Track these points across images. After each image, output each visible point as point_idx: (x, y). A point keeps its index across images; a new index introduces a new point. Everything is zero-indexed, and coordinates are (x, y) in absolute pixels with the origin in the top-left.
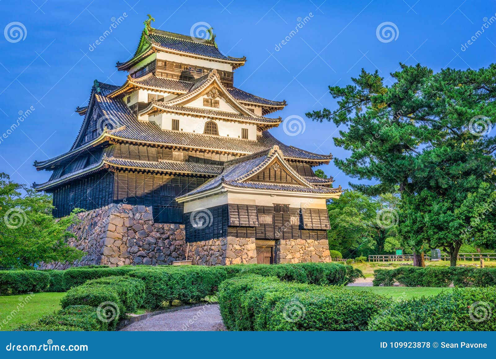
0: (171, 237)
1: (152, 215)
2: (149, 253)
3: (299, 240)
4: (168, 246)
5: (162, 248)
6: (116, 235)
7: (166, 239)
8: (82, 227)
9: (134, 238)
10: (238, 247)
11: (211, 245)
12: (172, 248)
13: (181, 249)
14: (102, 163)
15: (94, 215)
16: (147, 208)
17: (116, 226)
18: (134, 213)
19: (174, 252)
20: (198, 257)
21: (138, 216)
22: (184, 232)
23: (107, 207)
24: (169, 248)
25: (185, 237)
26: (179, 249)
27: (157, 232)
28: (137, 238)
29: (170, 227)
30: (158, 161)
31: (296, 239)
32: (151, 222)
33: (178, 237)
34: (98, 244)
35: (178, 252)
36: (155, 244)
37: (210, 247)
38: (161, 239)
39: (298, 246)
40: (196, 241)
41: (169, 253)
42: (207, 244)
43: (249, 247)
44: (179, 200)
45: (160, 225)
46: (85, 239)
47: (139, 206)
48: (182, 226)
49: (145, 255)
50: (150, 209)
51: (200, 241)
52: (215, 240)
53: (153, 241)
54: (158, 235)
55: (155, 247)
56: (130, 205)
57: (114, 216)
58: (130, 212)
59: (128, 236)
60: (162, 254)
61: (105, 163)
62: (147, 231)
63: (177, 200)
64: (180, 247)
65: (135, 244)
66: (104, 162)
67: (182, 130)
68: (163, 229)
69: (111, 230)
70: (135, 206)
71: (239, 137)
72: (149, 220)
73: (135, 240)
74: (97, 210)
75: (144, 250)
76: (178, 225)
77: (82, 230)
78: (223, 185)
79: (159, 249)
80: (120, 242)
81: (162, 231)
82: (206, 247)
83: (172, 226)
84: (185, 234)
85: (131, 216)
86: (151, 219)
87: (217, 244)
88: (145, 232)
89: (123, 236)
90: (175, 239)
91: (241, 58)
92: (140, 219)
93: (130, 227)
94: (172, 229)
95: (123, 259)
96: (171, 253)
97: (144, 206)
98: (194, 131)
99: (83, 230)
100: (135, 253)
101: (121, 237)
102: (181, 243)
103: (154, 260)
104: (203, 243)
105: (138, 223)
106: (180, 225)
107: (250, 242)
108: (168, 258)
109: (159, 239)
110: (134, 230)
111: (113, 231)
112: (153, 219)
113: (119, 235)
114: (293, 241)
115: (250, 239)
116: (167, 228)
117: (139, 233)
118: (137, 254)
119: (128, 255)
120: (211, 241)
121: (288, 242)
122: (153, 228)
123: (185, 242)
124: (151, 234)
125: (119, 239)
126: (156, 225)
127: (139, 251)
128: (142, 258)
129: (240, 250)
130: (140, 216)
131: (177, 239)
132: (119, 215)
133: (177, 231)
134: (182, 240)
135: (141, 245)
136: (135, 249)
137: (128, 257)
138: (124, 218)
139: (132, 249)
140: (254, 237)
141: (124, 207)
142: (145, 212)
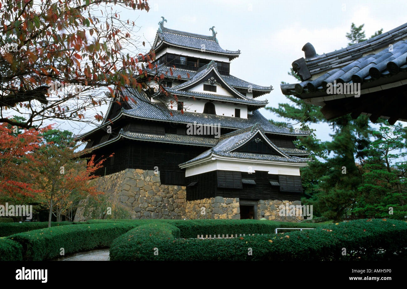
0: (174, 196)
1: (159, 178)
2: (156, 208)
3: (276, 200)
4: (172, 203)
5: (167, 205)
6: (130, 193)
7: (170, 198)
8: (106, 187)
9: (144, 196)
10: (224, 205)
11: (204, 203)
12: (175, 205)
13: (183, 206)
14: (119, 136)
15: (115, 177)
17: (130, 186)
18: (145, 177)
19: (177, 208)
20: (195, 213)
21: (148, 178)
22: (185, 193)
23: (124, 171)
24: (172, 205)
25: (185, 196)
26: (180, 206)
27: (164, 192)
28: (147, 196)
29: (174, 188)
30: (165, 135)
31: (273, 200)
32: (158, 184)
35: (180, 209)
36: (162, 201)
37: (203, 204)
39: (275, 205)
40: (194, 200)
41: (172, 209)
42: (201, 202)
43: (233, 205)
44: (182, 166)
45: (166, 186)
47: (149, 171)
48: (184, 188)
49: (153, 210)
50: (157, 173)
51: (197, 200)
52: (207, 199)
53: (160, 199)
54: (164, 194)
55: (161, 204)
56: (142, 170)
57: (128, 178)
58: (142, 175)
59: (140, 195)
60: (167, 209)
61: (122, 137)
62: (155, 191)
63: (180, 167)
65: (145, 201)
66: (121, 135)
67: (186, 110)
68: (168, 189)
69: (127, 189)
70: (146, 171)
71: (233, 115)
72: (157, 182)
73: (145, 198)
74: (117, 173)
75: (152, 206)
76: (180, 186)
77: (106, 189)
78: (213, 155)
79: (164, 206)
80: (133, 199)
81: (167, 191)
82: (201, 205)
83: (176, 187)
84: (186, 194)
85: (143, 179)
86: (158, 181)
87: (209, 202)
88: (153, 192)
89: (135, 194)
90: (178, 198)
91: (237, 52)
92: (150, 181)
94: (175, 189)
96: (174, 209)
97: (153, 171)
98: (195, 111)
100: (145, 208)
102: (183, 201)
103: (160, 214)
104: (198, 201)
105: (148, 184)
106: (182, 187)
107: (235, 201)
108: (172, 213)
109: (165, 197)
110: (144, 190)
111: (128, 191)
112: (160, 181)
113: (132, 194)
114: (271, 202)
115: (235, 199)
116: (172, 189)
117: (148, 192)
118: (147, 209)
119: (139, 209)
120: (204, 200)
121: (266, 202)
122: (160, 189)
123: (186, 200)
124: (158, 194)
125: (133, 196)
126: (163, 186)
127: (148, 206)
128: (151, 212)
129: (226, 207)
130: (149, 179)
131: (179, 198)
132: (133, 177)
133: (180, 191)
134: (183, 198)
135: (150, 202)
136: (145, 205)
137: (139, 211)
138: (137, 180)
139: (142, 205)
140: (238, 198)
141: (137, 172)
142: (154, 176)
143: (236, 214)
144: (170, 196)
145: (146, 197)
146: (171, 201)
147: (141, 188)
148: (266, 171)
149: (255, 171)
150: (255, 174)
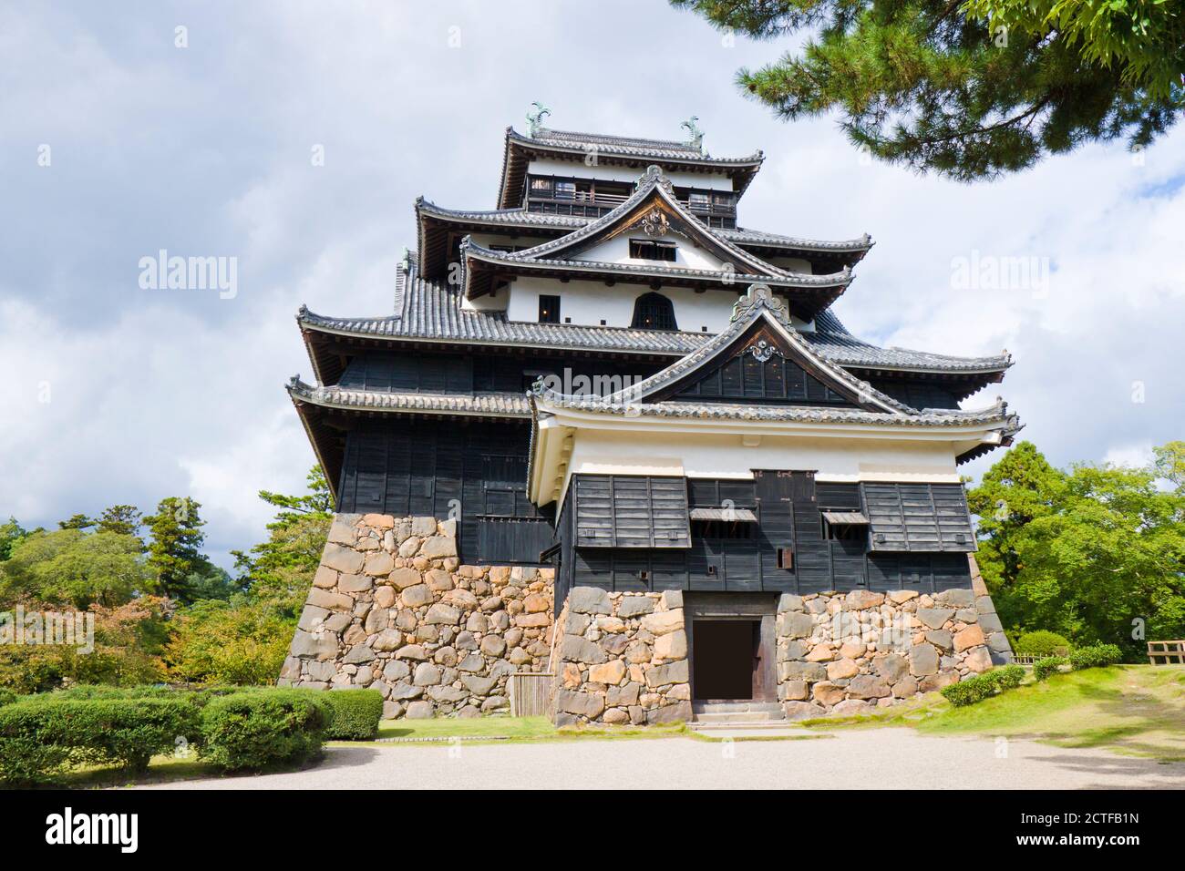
0: (511, 605)
1: (452, 543)
2: (435, 650)
3: (860, 593)
4: (498, 631)
5: (477, 635)
6: (335, 597)
7: (494, 610)
9: (391, 607)
10: (612, 624)
12: (511, 635)
13: (540, 638)
16: (441, 525)
17: (339, 572)
18: (400, 539)
19: (517, 648)
21: (408, 547)
24: (501, 635)
25: (552, 605)
26: (532, 639)
27: (469, 589)
28: (401, 606)
29: (509, 576)
31: (846, 591)
32: (448, 564)
33: (530, 604)
35: (530, 649)
36: (458, 625)
38: (479, 610)
41: (501, 649)
45: (478, 571)
47: (415, 519)
48: (548, 573)
49: (421, 657)
50: (448, 527)
53: (452, 617)
54: (469, 598)
55: (456, 634)
57: (336, 546)
58: (388, 534)
59: (373, 602)
60: (476, 652)
62: (433, 587)
64: (535, 632)
65: (391, 623)
67: (568, 320)
68: (486, 581)
69: (325, 585)
70: (405, 520)
72: (444, 557)
73: (393, 614)
75: (419, 641)
76: (532, 570)
79: (467, 640)
80: (345, 618)
81: (481, 586)
83: (517, 573)
84: (554, 594)
85: (389, 547)
86: (448, 553)
88: (428, 591)
89: (355, 602)
90: (523, 610)
92: (416, 554)
93: (382, 577)
94: (514, 580)
95: (352, 669)
96: (505, 651)
97: (431, 519)
100: (394, 650)
101: (349, 604)
102: (541, 619)
103: (450, 672)
105: (409, 565)
106: (541, 570)
107: (663, 604)
108: (495, 664)
109: (473, 609)
110: (393, 585)
111: (328, 589)
112: (455, 553)
113: (343, 600)
114: (833, 599)
115: (663, 594)
116: (500, 580)
117: (407, 594)
119: (368, 654)
121: (812, 602)
122: (456, 580)
123: (552, 616)
124: (446, 596)
125: (344, 609)
126: (464, 569)
127: (403, 643)
128: (414, 664)
129: (621, 632)
130: (415, 545)
131: (527, 609)
132: (351, 542)
133: (531, 586)
134: (545, 611)
135: (411, 625)
136: (389, 639)
137: (367, 662)
138: (366, 550)
139: (380, 639)
140: (677, 589)
141: (369, 523)
142: (433, 535)
143: (668, 661)
144: (495, 606)
145: (396, 609)
147: (378, 581)
148: (804, 472)
149: (754, 471)
150: (754, 486)
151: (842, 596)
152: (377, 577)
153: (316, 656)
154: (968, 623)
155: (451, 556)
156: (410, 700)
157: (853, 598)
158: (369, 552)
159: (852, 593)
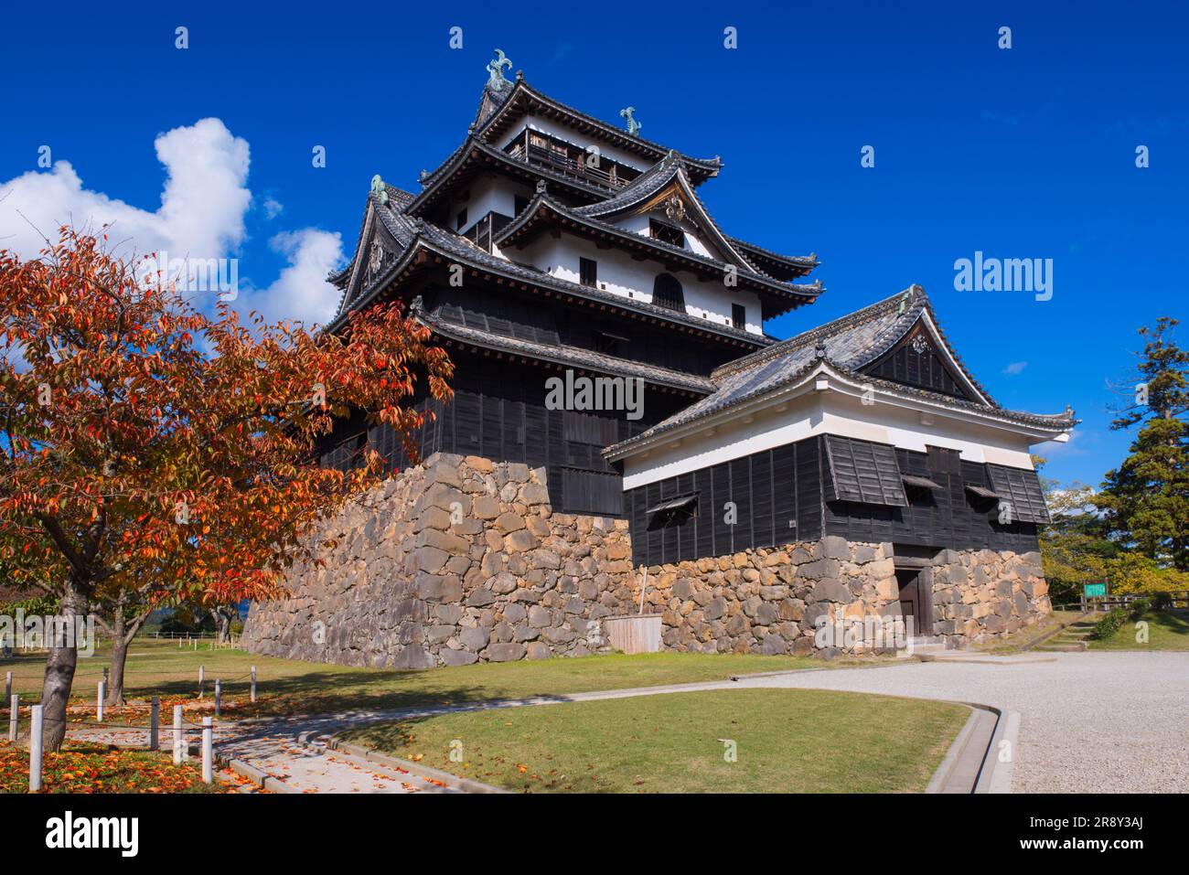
0: (596, 551)
1: (545, 491)
2: (543, 593)
3: (986, 551)
4: (590, 575)
5: (575, 580)
6: (452, 540)
7: (584, 556)
9: (502, 551)
10: (855, 570)
11: (744, 569)
12: (600, 581)
13: (623, 583)
15: (382, 494)
16: (533, 472)
17: (451, 514)
18: (500, 484)
19: (606, 592)
21: (508, 491)
22: (628, 539)
23: (419, 468)
24: (592, 580)
25: (630, 553)
26: (617, 585)
27: (562, 536)
28: (510, 551)
29: (592, 526)
30: (559, 347)
31: (979, 549)
32: (544, 511)
33: (612, 553)
34: (397, 568)
35: (617, 592)
36: (559, 569)
37: (737, 573)
38: (572, 556)
39: (985, 568)
40: (674, 561)
41: (594, 595)
42: (724, 564)
43: (878, 569)
44: (611, 453)
45: (569, 519)
46: (356, 558)
47: (511, 465)
48: (622, 524)
49: (533, 600)
50: (539, 475)
51: (694, 558)
53: (554, 562)
54: (564, 545)
55: (558, 578)
56: (488, 461)
57: (443, 487)
58: (489, 478)
59: (486, 545)
60: (576, 596)
62: (535, 533)
64: (618, 578)
65: (505, 567)
67: (603, 287)
68: (575, 529)
69: (440, 526)
70: (501, 464)
71: (727, 323)
72: (538, 504)
73: (505, 558)
74: (389, 481)
75: (530, 584)
76: (611, 520)
77: (347, 538)
78: (824, 369)
79: (568, 584)
80: (464, 560)
81: (572, 534)
82: (719, 575)
83: (598, 522)
84: (629, 544)
85: (492, 491)
86: (543, 500)
87: (773, 562)
88: (531, 536)
89: (472, 544)
90: (607, 558)
92: (515, 500)
93: (489, 520)
94: (598, 529)
95: (475, 612)
96: (598, 595)
97: (524, 466)
99: (352, 538)
100: (507, 594)
101: (466, 547)
102: (622, 566)
103: (558, 614)
104: (704, 564)
105: (512, 510)
106: (616, 521)
107: (879, 554)
108: (593, 607)
109: (567, 555)
110: (501, 528)
111: (443, 530)
112: (549, 501)
113: (459, 542)
114: (972, 555)
115: (881, 546)
116: (586, 528)
117: (514, 538)
118: (513, 596)
119: (487, 598)
120: (741, 558)
122: (551, 526)
123: (632, 564)
124: (545, 542)
125: (462, 551)
126: (557, 517)
127: (517, 587)
128: (528, 608)
129: (859, 577)
130: (515, 490)
131: (610, 557)
132: (457, 483)
133: (611, 536)
134: (624, 559)
135: (522, 570)
136: (506, 582)
137: (487, 605)
138: (472, 493)
139: (498, 582)
140: (889, 542)
141: (472, 465)
142: (528, 481)
143: (889, 602)
144: (583, 553)
145: (506, 553)
146: (586, 569)
147: (488, 524)
148: (954, 451)
149: (927, 446)
150: (927, 458)
151: (977, 554)
152: (486, 520)
153: (441, 599)
154: (1039, 578)
155: (546, 504)
156: (530, 641)
157: (983, 555)
158: (474, 495)
159: (982, 552)
